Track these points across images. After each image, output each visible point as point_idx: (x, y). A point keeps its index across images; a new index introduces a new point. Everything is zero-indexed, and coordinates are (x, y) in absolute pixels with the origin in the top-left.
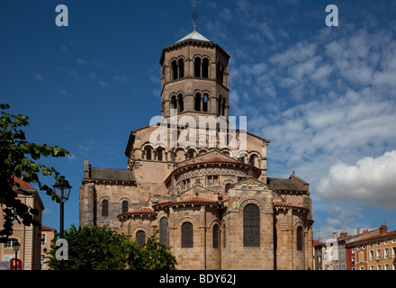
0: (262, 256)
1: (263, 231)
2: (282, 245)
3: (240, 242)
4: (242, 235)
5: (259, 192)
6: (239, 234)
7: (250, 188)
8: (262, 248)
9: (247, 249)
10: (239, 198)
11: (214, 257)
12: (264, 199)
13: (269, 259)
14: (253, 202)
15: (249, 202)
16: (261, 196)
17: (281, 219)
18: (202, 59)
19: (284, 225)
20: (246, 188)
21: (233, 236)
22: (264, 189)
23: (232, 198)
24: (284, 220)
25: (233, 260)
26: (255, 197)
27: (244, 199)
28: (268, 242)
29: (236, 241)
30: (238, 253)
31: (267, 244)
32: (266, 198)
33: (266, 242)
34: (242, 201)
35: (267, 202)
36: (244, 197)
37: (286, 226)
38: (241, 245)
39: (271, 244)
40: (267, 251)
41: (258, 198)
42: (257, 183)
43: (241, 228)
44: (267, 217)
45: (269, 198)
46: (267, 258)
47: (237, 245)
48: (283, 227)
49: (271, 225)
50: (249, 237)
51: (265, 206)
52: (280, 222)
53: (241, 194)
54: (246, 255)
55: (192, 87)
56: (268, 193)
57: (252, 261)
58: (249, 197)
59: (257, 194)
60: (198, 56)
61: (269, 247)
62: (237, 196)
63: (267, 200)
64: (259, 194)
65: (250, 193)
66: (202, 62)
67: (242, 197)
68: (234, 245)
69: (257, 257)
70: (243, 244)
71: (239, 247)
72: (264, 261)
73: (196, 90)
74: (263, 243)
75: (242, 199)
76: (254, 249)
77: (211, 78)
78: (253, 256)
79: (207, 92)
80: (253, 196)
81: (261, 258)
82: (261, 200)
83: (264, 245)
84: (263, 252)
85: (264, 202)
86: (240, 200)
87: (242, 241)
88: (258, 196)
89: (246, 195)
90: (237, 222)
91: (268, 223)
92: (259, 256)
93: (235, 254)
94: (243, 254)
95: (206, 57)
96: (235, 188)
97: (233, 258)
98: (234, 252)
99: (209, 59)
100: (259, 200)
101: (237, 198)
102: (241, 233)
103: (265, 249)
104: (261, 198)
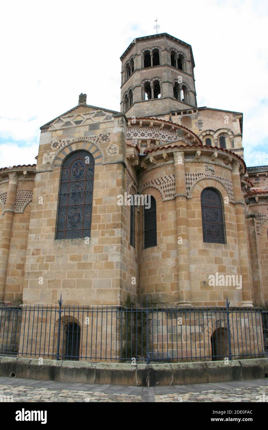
0: (92, 257)
1: (100, 201)
3: (49, 230)
4: (54, 216)
5: (94, 127)
6: (48, 213)
7: (78, 123)
8: (95, 240)
9: (61, 243)
10: (55, 145)
12: (105, 137)
13: (110, 265)
14: (81, 146)
15: (74, 148)
16: (98, 132)
17: (163, 178)
18: (151, 51)
19: (169, 188)
20: (71, 124)
21: (36, 220)
22: (106, 119)
23: (44, 148)
24: (169, 178)
25: (32, 269)
26: (86, 137)
27: (65, 144)
28: (109, 223)
29: (41, 229)
30: (42, 255)
31: (105, 230)
32: (109, 134)
33: (104, 225)
34: (61, 148)
35: (109, 141)
36: (64, 142)
37: (173, 190)
38: (48, 237)
39: (115, 229)
40: (104, 245)
41: (92, 138)
42: (93, 112)
43: (52, 201)
44: (109, 170)
45: (116, 134)
46: (104, 262)
47: (42, 237)
48: (167, 193)
49: (117, 187)
50: (69, 218)
51: (105, 150)
52: (162, 184)
53: (60, 136)
54: (58, 257)
55: (139, 78)
56: (113, 125)
57: (70, 270)
58: (74, 139)
59: (91, 131)
60: (146, 50)
61: (110, 235)
62: (52, 142)
63: (111, 137)
64: (95, 131)
65: (77, 131)
66: (151, 54)
67: (60, 141)
68: (36, 237)
69: (82, 262)
70: (53, 234)
71: (46, 240)
72: (98, 270)
73: (144, 80)
74: (98, 229)
75: (61, 144)
76: (75, 244)
77: (162, 64)
78: (73, 259)
79: (157, 79)
80: (82, 136)
81: (91, 264)
82: (98, 139)
83: (100, 231)
84: (95, 249)
85: (104, 142)
86: (58, 147)
87: (52, 227)
88: (92, 135)
89: (68, 137)
90: (46, 191)
91: (110, 182)
92: (86, 257)
93: (35, 256)
94: (52, 255)
95: (156, 48)
96: (50, 129)
97: (30, 266)
98: (35, 252)
99: (158, 48)
100: (94, 140)
101: (52, 145)
102: (51, 211)
103: (100, 241)
104: (99, 137)
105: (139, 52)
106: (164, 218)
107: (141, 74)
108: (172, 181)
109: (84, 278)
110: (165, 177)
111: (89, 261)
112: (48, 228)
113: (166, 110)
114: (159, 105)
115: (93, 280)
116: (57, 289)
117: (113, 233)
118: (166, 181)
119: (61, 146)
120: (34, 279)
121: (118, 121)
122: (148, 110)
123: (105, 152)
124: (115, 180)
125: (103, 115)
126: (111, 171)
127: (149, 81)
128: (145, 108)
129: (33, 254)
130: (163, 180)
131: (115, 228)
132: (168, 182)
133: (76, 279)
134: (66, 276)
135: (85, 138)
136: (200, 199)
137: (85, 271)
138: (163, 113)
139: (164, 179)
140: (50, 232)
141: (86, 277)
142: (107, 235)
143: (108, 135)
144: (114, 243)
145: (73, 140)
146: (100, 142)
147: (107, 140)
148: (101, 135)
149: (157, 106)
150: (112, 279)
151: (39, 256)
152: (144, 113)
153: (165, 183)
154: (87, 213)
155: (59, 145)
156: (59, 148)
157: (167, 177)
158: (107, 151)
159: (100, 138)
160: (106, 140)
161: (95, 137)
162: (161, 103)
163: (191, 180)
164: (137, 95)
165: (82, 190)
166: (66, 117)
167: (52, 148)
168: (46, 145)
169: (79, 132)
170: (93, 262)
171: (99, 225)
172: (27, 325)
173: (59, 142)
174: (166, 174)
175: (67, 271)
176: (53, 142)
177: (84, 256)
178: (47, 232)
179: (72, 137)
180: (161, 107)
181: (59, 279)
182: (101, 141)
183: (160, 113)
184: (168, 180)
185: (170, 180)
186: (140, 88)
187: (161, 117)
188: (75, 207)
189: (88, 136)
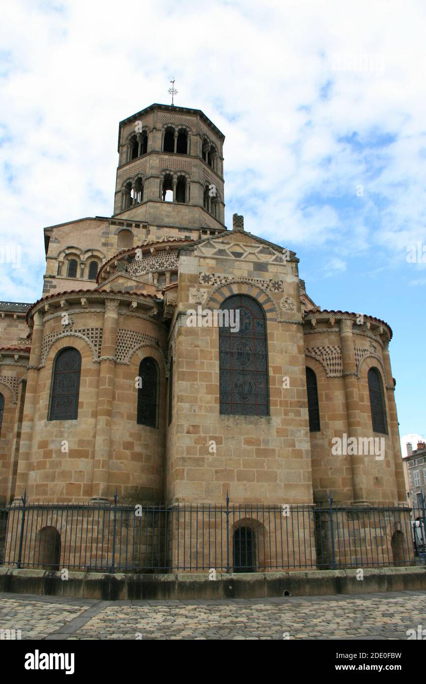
0: (275, 443)
1: (278, 369)
2: (333, 418)
3: (210, 400)
4: (216, 381)
5: (261, 267)
6: (206, 376)
7: (238, 255)
8: (276, 420)
9: (230, 421)
10: (206, 279)
11: (137, 449)
12: (277, 285)
13: (298, 454)
14: (245, 290)
15: (236, 290)
16: (267, 276)
17: (326, 348)
18: (177, 129)
19: (334, 362)
20: (227, 255)
21: (189, 383)
22: (276, 260)
23: (188, 279)
24: (333, 349)
25: (188, 453)
26: (250, 278)
27: (221, 281)
28: (293, 400)
29: (197, 397)
30: (203, 435)
31: (289, 408)
32: (282, 282)
33: (287, 401)
34: (216, 285)
35: (283, 291)
36: (219, 277)
37: (339, 365)
38: (210, 410)
39: (301, 409)
40: (289, 428)
41: (259, 282)
42: (257, 245)
43: (211, 359)
44: (287, 331)
45: (290, 284)
46: (291, 449)
47: (200, 408)
48: (332, 368)
49: (299, 355)
50: (236, 386)
51: (279, 303)
52: (324, 355)
53: (213, 268)
54: (227, 439)
55: (158, 166)
56: (286, 271)
57: (246, 458)
58: (233, 276)
59: (256, 272)
60: (169, 125)
61: (296, 416)
62: (200, 273)
63: (284, 286)
64: (262, 272)
65: (236, 267)
66: (176, 134)
67: (213, 275)
68: (191, 408)
69: (262, 447)
70: (217, 406)
71: (207, 414)
72: (284, 459)
73: (165, 170)
74: (279, 406)
75: (215, 280)
76: (251, 423)
77: (192, 154)
78: (248, 442)
79: (183, 174)
80: (245, 275)
81: (274, 450)
82: (268, 285)
83: (283, 409)
84: (277, 432)
85: (277, 291)
86: (211, 283)
87: (214, 396)
88: (258, 277)
89: (225, 271)
90: (199, 343)
91: (290, 347)
92: (266, 442)
93: (192, 435)
94: (217, 435)
95: (184, 127)
96: (196, 253)
97: (185, 449)
98: (191, 429)
99: (188, 129)
100: (263, 286)
101: (201, 278)
102: (211, 374)
103: (284, 422)
104: (268, 282)
105: (159, 126)
106: (329, 398)
107: (161, 160)
108: (338, 353)
109: (266, 469)
110: (328, 347)
111: (271, 447)
112: (209, 397)
113: (194, 223)
114: (183, 213)
115: (278, 471)
116: (230, 483)
117: (298, 414)
118: (330, 352)
119: (216, 283)
120: (193, 468)
121: (292, 267)
122: (168, 216)
123: (279, 306)
124: (296, 345)
125: (270, 253)
126: (290, 333)
127: (172, 173)
128: (165, 213)
129: (188, 432)
130: (325, 350)
131: (301, 407)
132: (332, 354)
133: (255, 470)
134: (242, 466)
135: (249, 280)
136: (367, 380)
137: (266, 459)
138: (190, 226)
139: (327, 350)
140: (211, 403)
141: (268, 468)
142: (291, 416)
143: (280, 283)
144: (301, 426)
145: (233, 279)
146: (270, 290)
147: (280, 290)
148: (271, 280)
149: (182, 214)
150: (302, 471)
151: (198, 435)
152: (163, 220)
153: (329, 354)
154: (260, 383)
155: (213, 280)
156: (213, 284)
157: (331, 347)
158: (281, 305)
159: (271, 285)
160: (278, 290)
161: (264, 281)
162: (187, 211)
163: (358, 356)
164: (153, 190)
165: (250, 350)
166: (219, 242)
167: (202, 282)
168: (191, 275)
169: (240, 269)
170: (277, 449)
171: (281, 401)
172: (187, 532)
173: (211, 276)
174: (330, 344)
175: (241, 458)
176: (203, 274)
177: (264, 440)
178: (208, 403)
179: (232, 273)
180: (187, 218)
181: (231, 469)
182: (273, 289)
183: (186, 226)
184: (332, 352)
185: (334, 352)
186: (158, 181)
187: (187, 232)
188: (243, 372)
189: (254, 277)
